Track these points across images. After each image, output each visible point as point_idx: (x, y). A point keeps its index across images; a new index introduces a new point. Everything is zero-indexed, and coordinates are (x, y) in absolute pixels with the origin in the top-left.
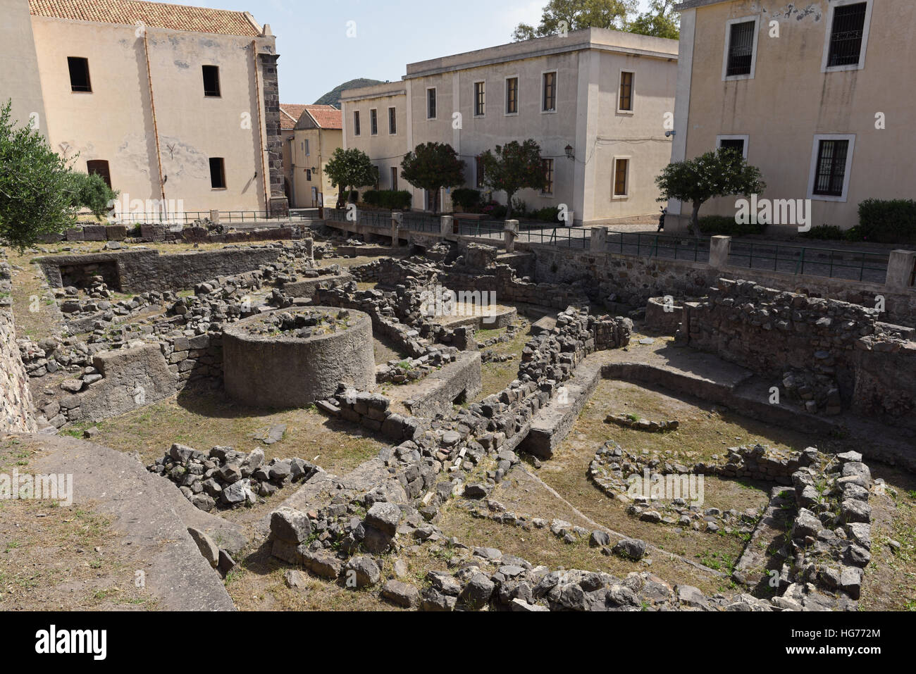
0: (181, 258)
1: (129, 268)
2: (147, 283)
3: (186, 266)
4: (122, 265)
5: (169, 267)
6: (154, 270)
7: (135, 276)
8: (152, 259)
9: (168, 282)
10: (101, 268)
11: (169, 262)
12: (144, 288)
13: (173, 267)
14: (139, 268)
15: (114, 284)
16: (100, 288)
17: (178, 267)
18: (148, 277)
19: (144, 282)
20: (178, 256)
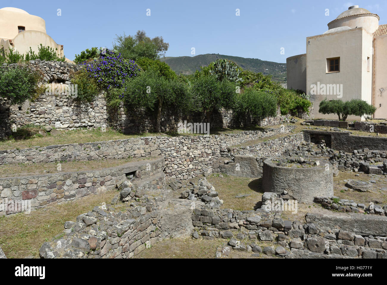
0: (360, 138)
1: (335, 139)
2: (342, 147)
3: (362, 142)
4: (333, 137)
5: (353, 141)
6: (346, 141)
7: (337, 143)
8: (346, 136)
9: (352, 148)
10: (326, 137)
11: (354, 139)
12: (340, 148)
13: (355, 142)
14: (340, 140)
15: (328, 145)
16: (322, 145)
17: (358, 142)
18: (343, 144)
19: (341, 146)
20: (358, 137)
